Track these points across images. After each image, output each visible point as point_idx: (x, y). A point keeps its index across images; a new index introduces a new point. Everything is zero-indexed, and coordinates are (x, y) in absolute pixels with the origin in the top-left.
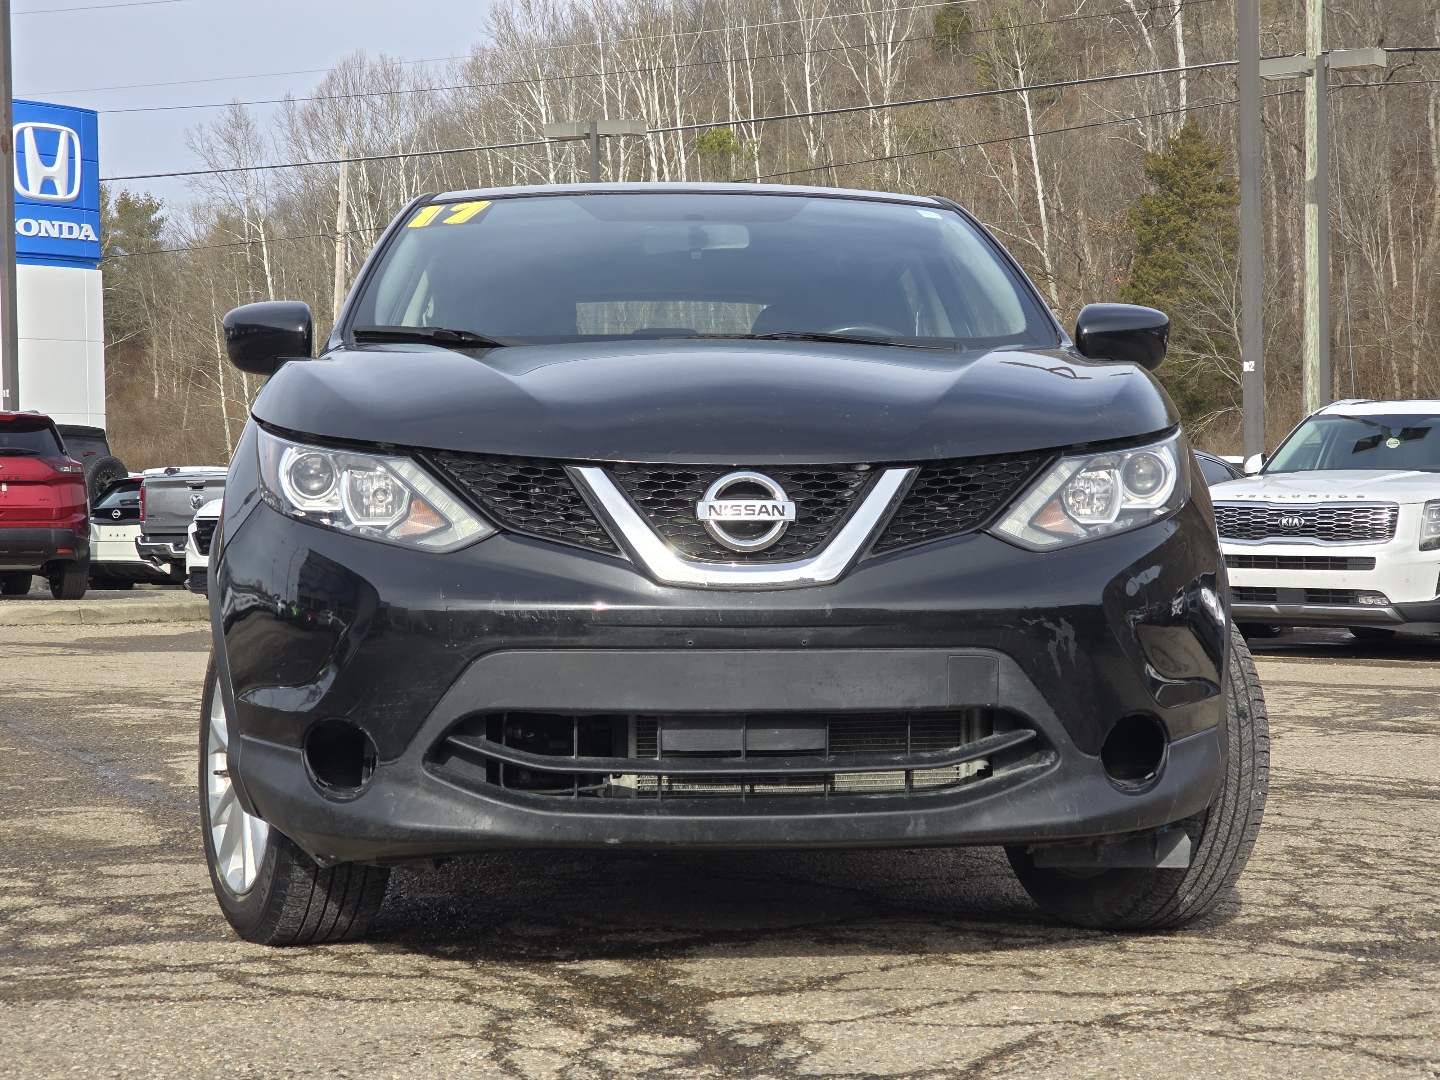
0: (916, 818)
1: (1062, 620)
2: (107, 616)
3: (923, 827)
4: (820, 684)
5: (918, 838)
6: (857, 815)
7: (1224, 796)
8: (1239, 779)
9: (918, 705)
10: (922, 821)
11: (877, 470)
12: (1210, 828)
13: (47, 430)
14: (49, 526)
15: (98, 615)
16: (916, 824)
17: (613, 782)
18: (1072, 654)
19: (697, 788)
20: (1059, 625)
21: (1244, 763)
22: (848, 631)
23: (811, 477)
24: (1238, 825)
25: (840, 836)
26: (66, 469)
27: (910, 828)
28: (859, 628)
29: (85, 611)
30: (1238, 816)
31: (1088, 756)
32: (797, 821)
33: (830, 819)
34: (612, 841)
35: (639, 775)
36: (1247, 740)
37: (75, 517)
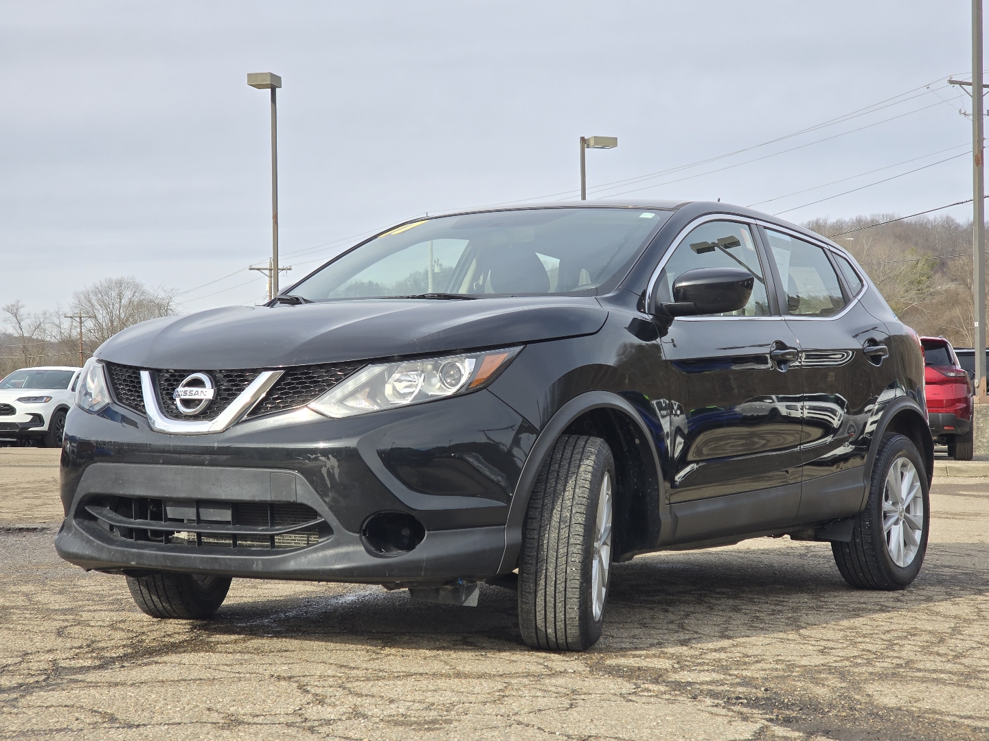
0: (257, 560)
1: (330, 456)
2: (967, 471)
3: (261, 566)
4: (213, 485)
5: (259, 572)
6: (229, 557)
7: (546, 569)
8: (556, 560)
9: (257, 499)
10: (260, 563)
11: (256, 372)
12: (540, 588)
13: (944, 348)
14: (938, 412)
15: (959, 470)
16: (257, 564)
17: (176, 535)
18: (337, 476)
19: (211, 540)
20: (329, 459)
21: (561, 550)
22: (225, 457)
23: (232, 376)
24: (561, 587)
25: (223, 568)
26: (952, 374)
27: (254, 566)
28: (229, 456)
29: (950, 467)
30: (558, 582)
31: (352, 534)
32: (203, 558)
33: (218, 558)
34: (133, 563)
35: (188, 532)
36: (564, 536)
37: (959, 406)
